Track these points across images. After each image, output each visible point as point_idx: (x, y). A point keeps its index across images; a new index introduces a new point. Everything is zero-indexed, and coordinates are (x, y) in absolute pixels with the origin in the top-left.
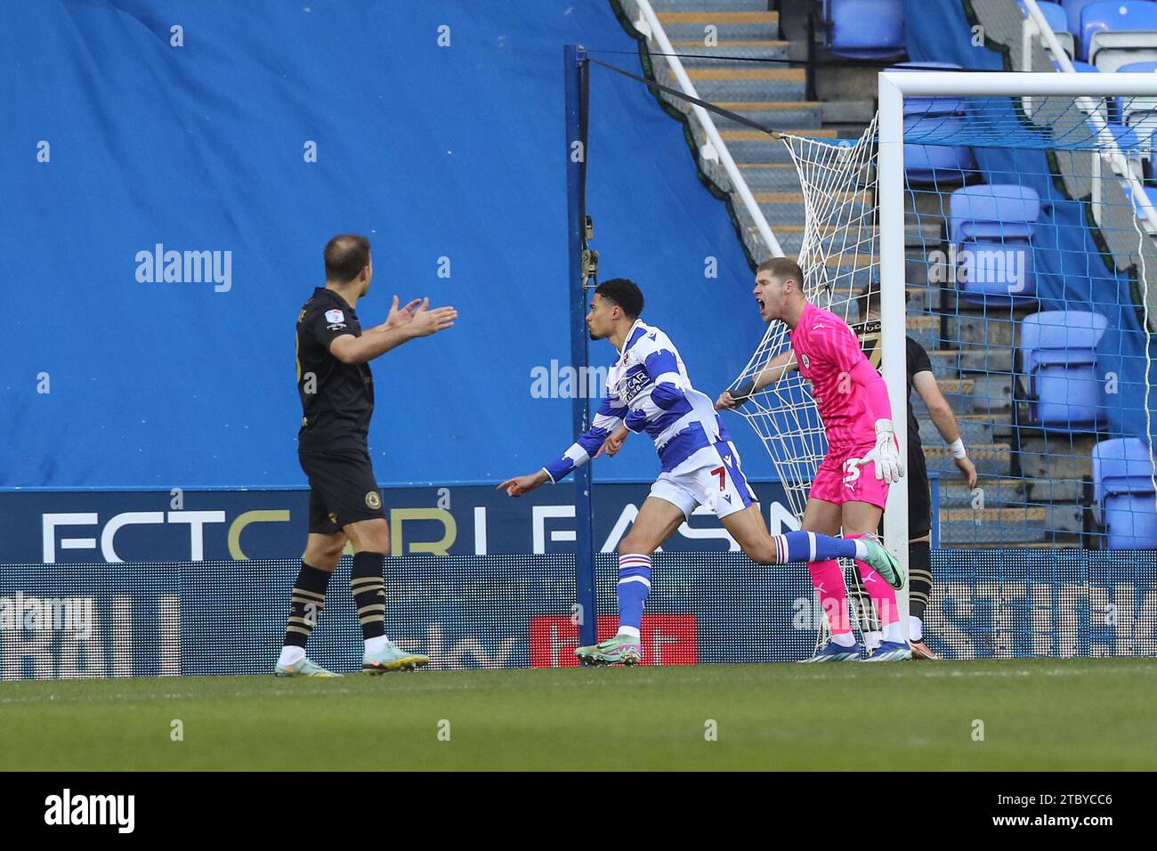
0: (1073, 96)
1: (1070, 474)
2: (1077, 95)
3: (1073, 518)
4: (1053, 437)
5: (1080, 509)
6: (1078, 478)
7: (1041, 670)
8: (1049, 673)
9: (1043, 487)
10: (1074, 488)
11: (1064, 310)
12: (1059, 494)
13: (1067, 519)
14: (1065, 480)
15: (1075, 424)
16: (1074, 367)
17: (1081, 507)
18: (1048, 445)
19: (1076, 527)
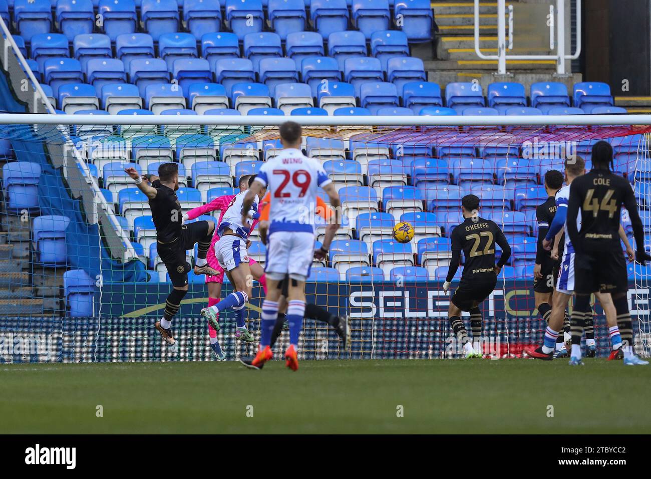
0: (55, 124)
1: (54, 284)
2: (58, 124)
3: (55, 303)
4: (47, 269)
5: (58, 300)
6: (57, 286)
7: (43, 368)
8: (45, 369)
9: (44, 290)
10: (56, 290)
11: (51, 215)
12: (50, 293)
13: (53, 303)
14: (53, 288)
15: (57, 263)
16: (57, 239)
17: (59, 299)
18: (44, 273)
19: (56, 307)
